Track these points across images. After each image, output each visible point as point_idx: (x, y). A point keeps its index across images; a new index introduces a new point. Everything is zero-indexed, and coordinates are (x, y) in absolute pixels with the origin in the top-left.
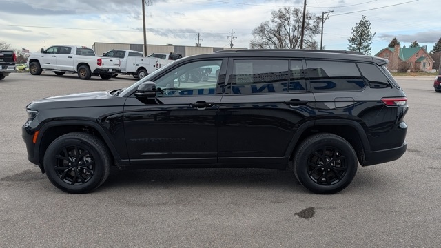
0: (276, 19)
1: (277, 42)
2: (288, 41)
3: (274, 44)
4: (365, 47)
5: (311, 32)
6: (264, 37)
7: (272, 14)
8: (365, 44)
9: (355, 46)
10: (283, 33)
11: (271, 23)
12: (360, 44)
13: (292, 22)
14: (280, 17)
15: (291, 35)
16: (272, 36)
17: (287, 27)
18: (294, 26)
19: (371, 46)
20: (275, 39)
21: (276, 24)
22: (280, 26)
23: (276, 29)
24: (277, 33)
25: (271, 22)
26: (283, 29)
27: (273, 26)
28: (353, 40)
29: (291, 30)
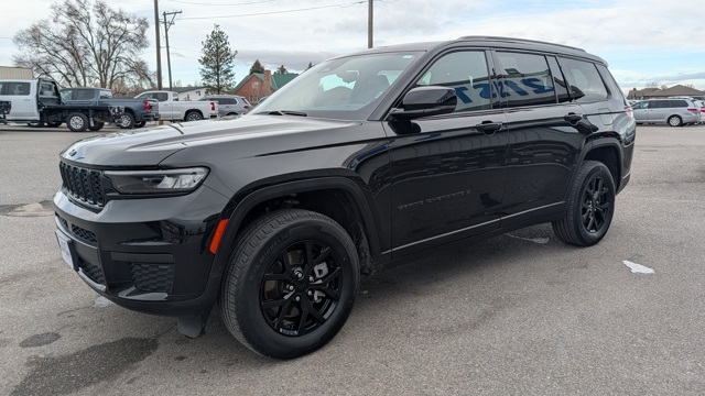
0: (64, 18)
1: (70, 59)
2: (91, 59)
3: (64, 62)
4: (226, 72)
5: (132, 44)
6: (40, 49)
7: (53, 7)
8: (225, 67)
9: (211, 70)
10: (79, 45)
11: (52, 25)
12: (218, 67)
13: (95, 26)
14: (70, 14)
15: (97, 48)
16: (58, 48)
17: (87, 33)
18: (100, 33)
19: (233, 70)
20: (64, 53)
21: (64, 27)
22: (72, 31)
23: (65, 36)
24: (69, 42)
25: (51, 21)
26: (79, 36)
27: (59, 29)
28: (205, 61)
29: (95, 40)
